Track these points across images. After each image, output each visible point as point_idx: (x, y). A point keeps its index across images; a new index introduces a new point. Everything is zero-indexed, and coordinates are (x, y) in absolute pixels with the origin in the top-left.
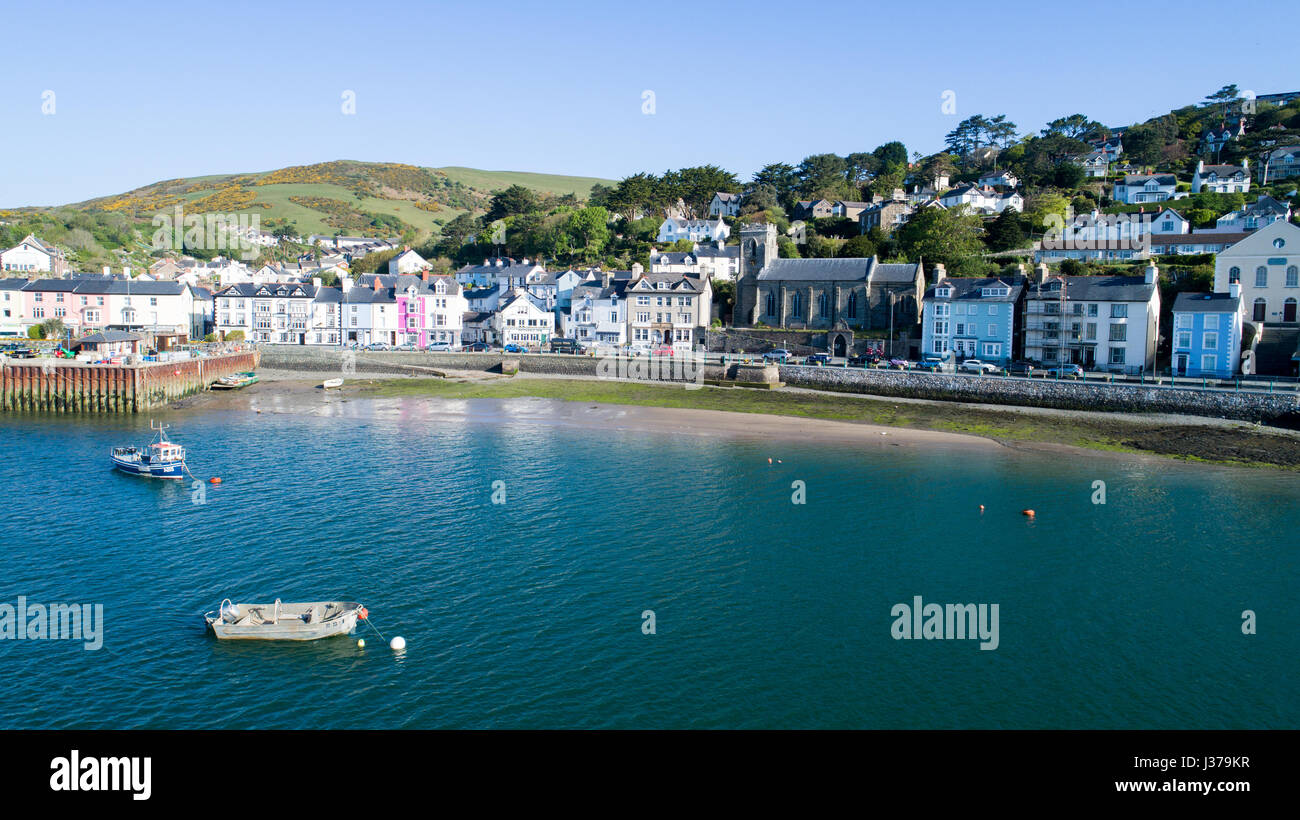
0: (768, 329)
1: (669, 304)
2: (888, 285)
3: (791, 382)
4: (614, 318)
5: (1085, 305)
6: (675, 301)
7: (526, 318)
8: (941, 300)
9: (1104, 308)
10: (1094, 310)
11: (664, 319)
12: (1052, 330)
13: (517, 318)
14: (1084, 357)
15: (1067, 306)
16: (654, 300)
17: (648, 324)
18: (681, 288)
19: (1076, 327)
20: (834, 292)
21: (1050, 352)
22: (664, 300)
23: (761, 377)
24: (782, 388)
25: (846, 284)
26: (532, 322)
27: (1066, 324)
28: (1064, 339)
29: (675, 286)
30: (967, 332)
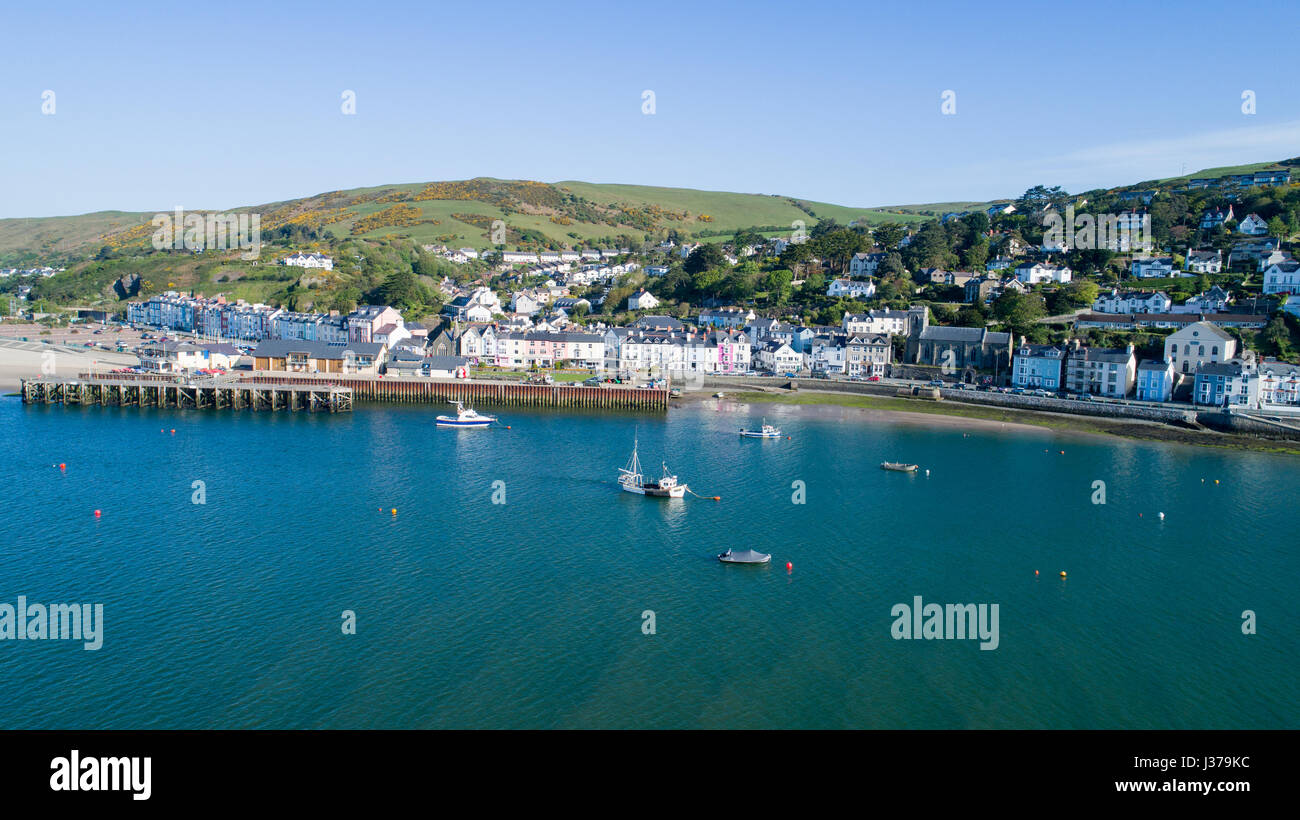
0: (925, 366)
1: (870, 351)
2: (993, 344)
3: (947, 398)
4: (838, 358)
5: (1097, 363)
6: (874, 350)
7: (787, 356)
8: (1024, 356)
9: (1106, 365)
10: (1101, 366)
11: (867, 359)
12: (1080, 375)
13: (783, 356)
14: (1095, 390)
15: (1088, 363)
16: (862, 349)
17: (858, 362)
18: (878, 342)
19: (1092, 373)
20: (964, 348)
21: (1079, 386)
22: (868, 349)
23: (931, 395)
24: (942, 400)
25: (970, 343)
26: (791, 359)
27: (1087, 372)
28: (1085, 380)
29: (874, 341)
30: (1037, 373)
